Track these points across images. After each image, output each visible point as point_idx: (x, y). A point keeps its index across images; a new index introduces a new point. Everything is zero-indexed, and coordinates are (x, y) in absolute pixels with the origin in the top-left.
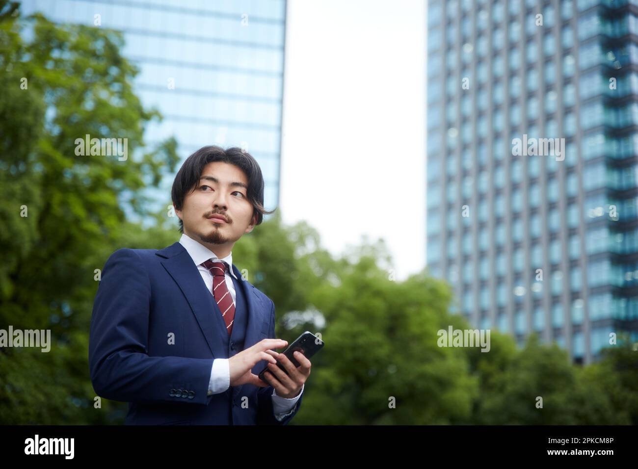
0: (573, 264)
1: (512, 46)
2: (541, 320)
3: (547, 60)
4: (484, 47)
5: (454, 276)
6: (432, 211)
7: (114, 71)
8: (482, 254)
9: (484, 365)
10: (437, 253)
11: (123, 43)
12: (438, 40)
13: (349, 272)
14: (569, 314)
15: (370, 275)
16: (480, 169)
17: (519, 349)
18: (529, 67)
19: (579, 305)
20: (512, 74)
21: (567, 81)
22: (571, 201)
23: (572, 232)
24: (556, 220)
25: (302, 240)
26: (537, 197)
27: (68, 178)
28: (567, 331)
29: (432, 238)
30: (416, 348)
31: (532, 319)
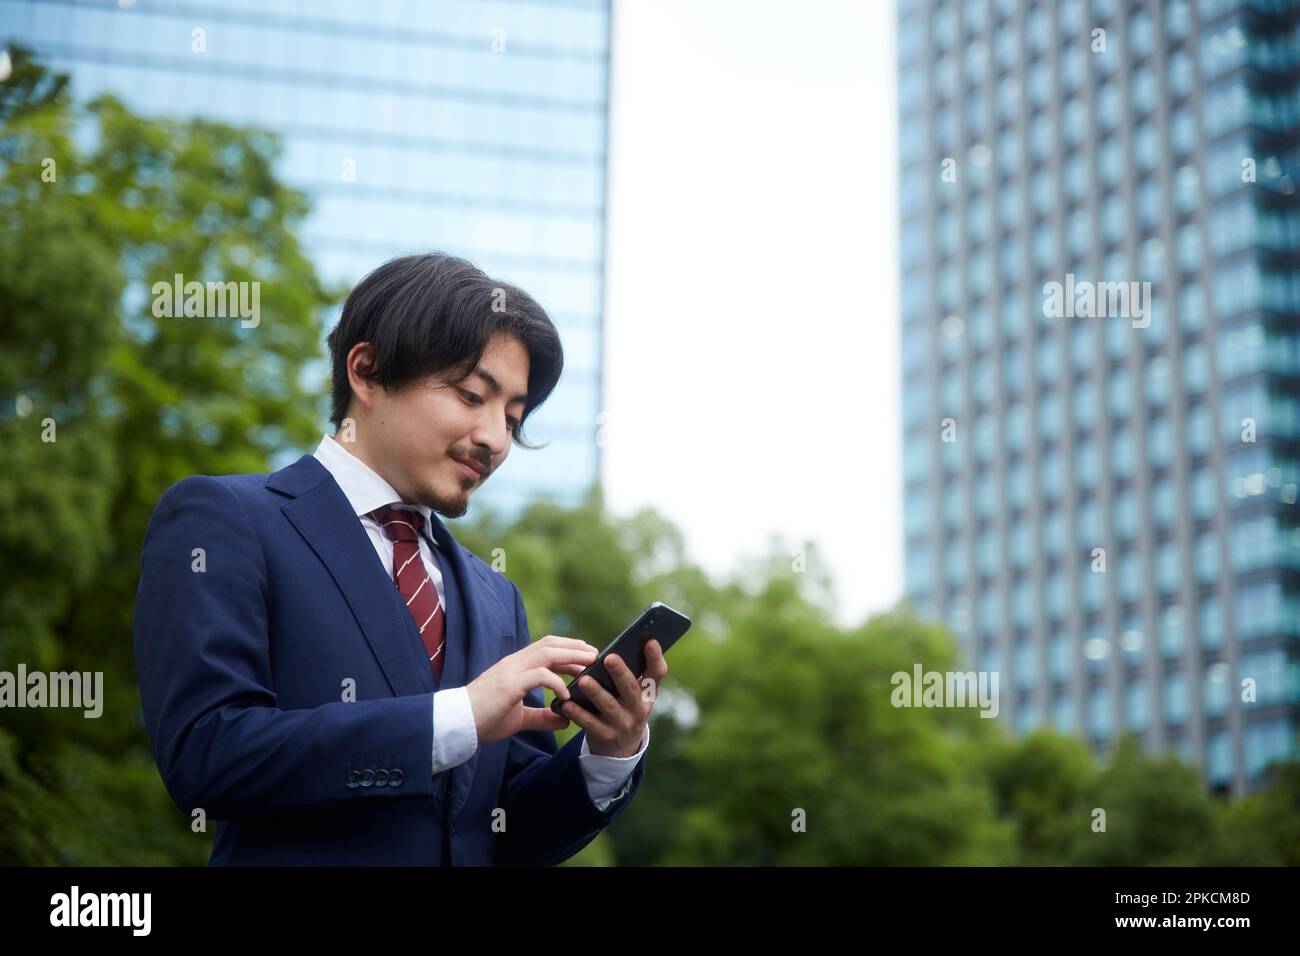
0: (1205, 592)
1: (1069, 151)
2: (1142, 708)
3: (1142, 177)
4: (1012, 152)
5: (961, 620)
6: (913, 487)
7: (262, 208)
8: (1017, 575)
9: (1026, 800)
10: (926, 573)
11: (278, 152)
12: (919, 141)
13: (745, 611)
14: (1199, 693)
15: (789, 616)
16: (1010, 399)
17: (1097, 766)
18: (1106, 192)
19: (1218, 677)
20: (1071, 206)
21: (1182, 219)
22: (1197, 463)
23: (1201, 527)
24: (1167, 503)
25: (647, 547)
26: (1127, 455)
27: (170, 426)
28: (1196, 730)
29: (914, 543)
30: (885, 764)
31: (1122, 708)
